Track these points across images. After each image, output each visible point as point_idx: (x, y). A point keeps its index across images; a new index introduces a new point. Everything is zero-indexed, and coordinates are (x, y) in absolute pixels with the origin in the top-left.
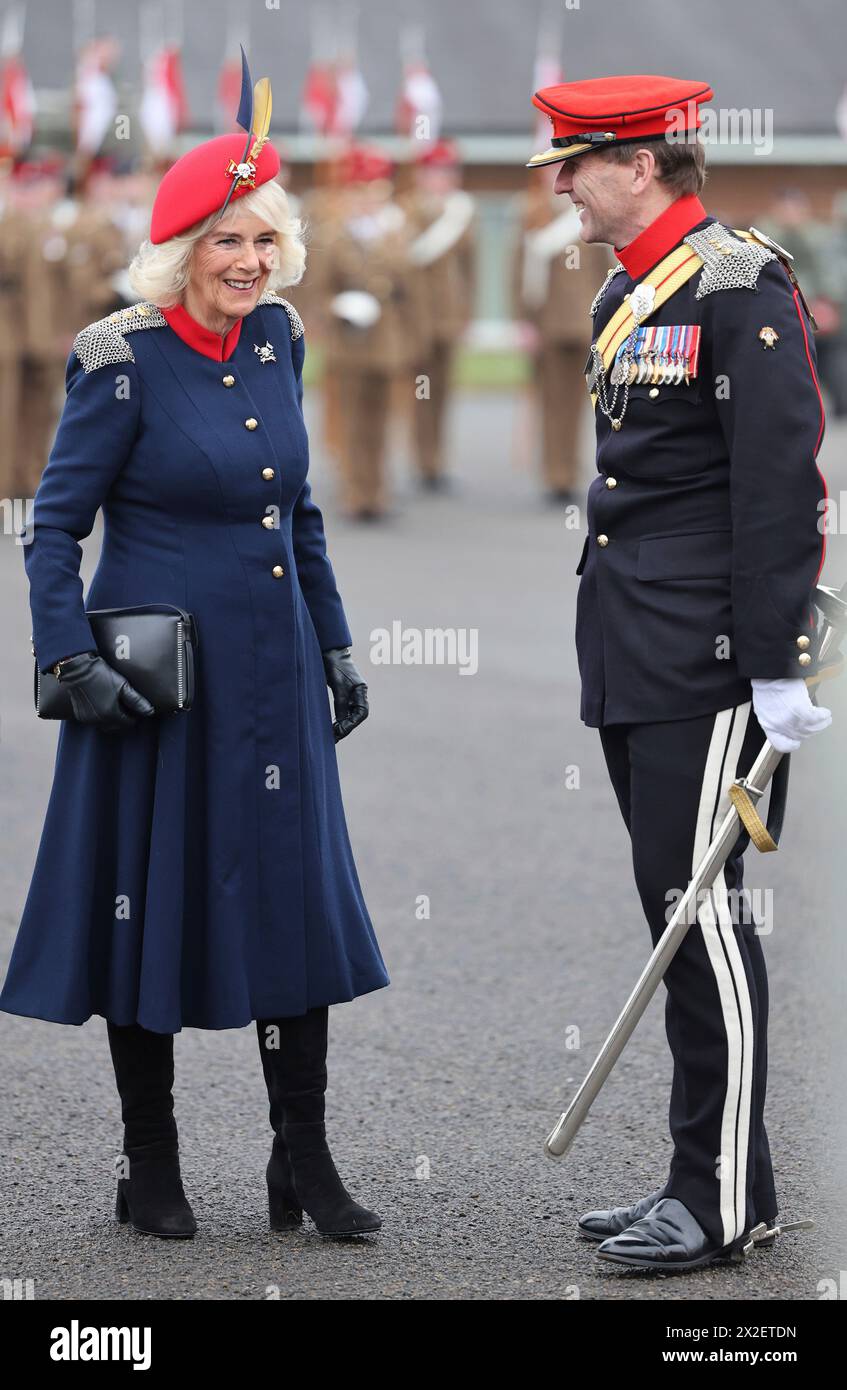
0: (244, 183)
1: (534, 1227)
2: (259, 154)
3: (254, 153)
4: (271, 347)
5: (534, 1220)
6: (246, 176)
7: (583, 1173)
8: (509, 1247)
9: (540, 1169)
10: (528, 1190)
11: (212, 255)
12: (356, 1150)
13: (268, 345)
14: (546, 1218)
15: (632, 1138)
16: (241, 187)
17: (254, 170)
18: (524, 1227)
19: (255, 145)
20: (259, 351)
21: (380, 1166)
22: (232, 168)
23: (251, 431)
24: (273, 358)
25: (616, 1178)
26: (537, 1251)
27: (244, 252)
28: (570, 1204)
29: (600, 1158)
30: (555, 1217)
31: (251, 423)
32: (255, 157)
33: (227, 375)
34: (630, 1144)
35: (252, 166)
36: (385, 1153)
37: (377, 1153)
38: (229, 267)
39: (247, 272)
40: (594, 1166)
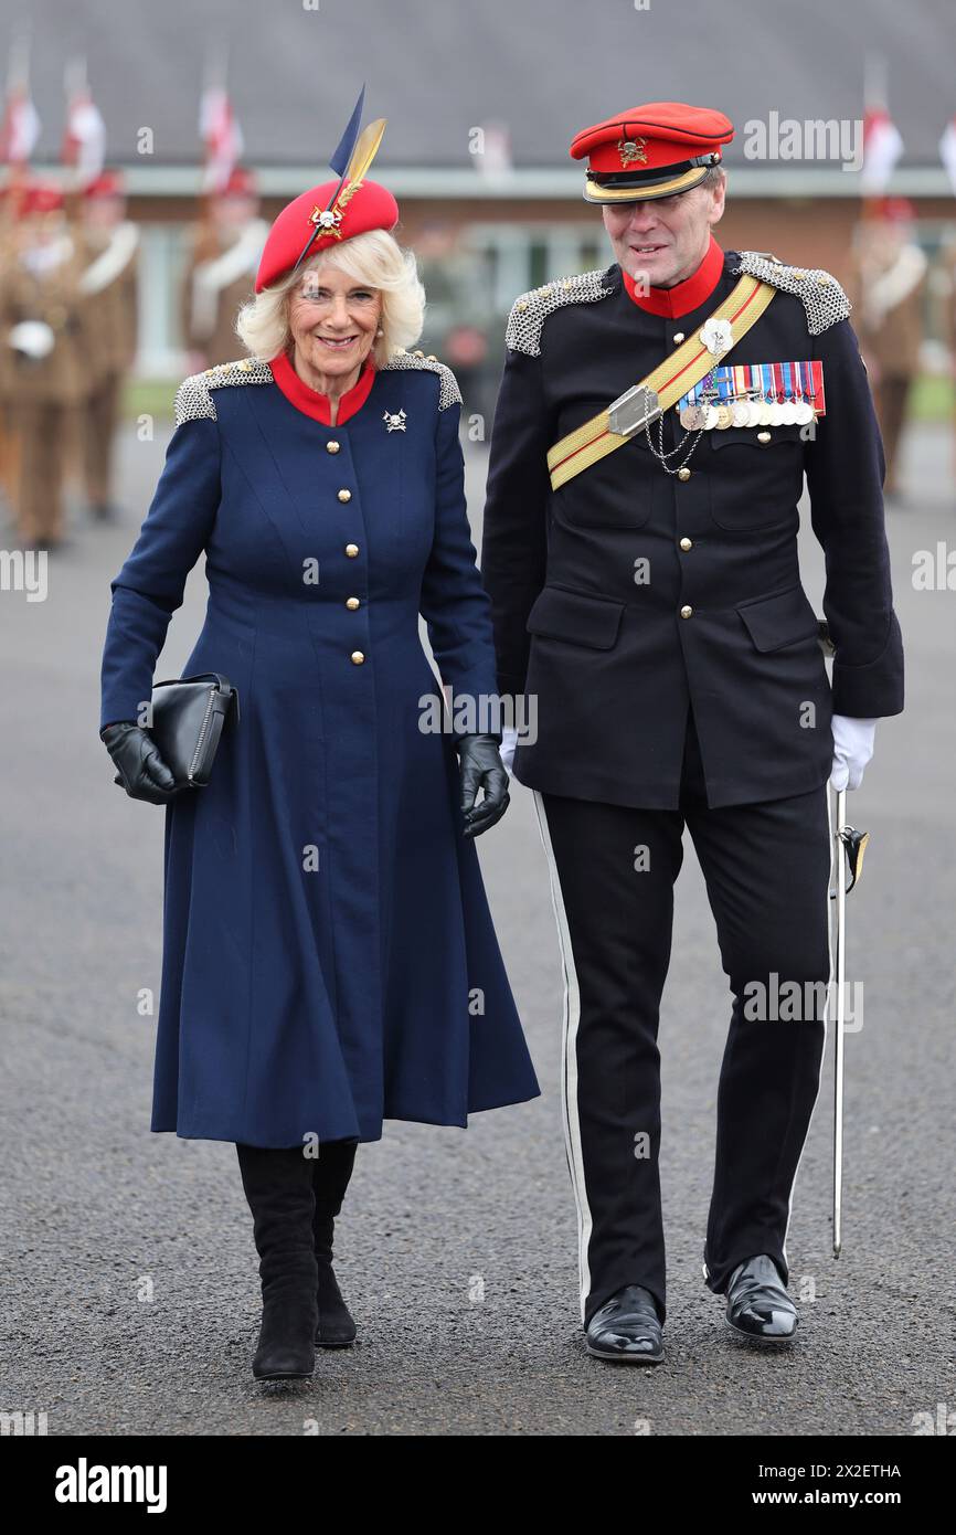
0: (327, 233)
1: (378, 1244)
2: (349, 202)
3: (342, 201)
4: (404, 415)
5: (377, 1237)
6: (328, 225)
7: (414, 1190)
8: (358, 1264)
9: (371, 1187)
10: (364, 1209)
11: (300, 309)
12: (186, 1172)
13: (402, 413)
14: (388, 1235)
15: (453, 1156)
16: (324, 237)
17: (339, 219)
18: (368, 1244)
19: (344, 192)
20: (388, 418)
21: (214, 1187)
22: (315, 216)
23: (341, 502)
24: (403, 428)
25: (448, 1195)
26: (387, 1268)
27: (332, 307)
28: (408, 1221)
29: (427, 1176)
30: (397, 1234)
31: (345, 494)
32: (343, 205)
33: (334, 440)
34: (453, 1162)
35: (338, 214)
36: (215, 1174)
37: (208, 1174)
38: (319, 324)
39: (340, 330)
40: (424, 1183)
